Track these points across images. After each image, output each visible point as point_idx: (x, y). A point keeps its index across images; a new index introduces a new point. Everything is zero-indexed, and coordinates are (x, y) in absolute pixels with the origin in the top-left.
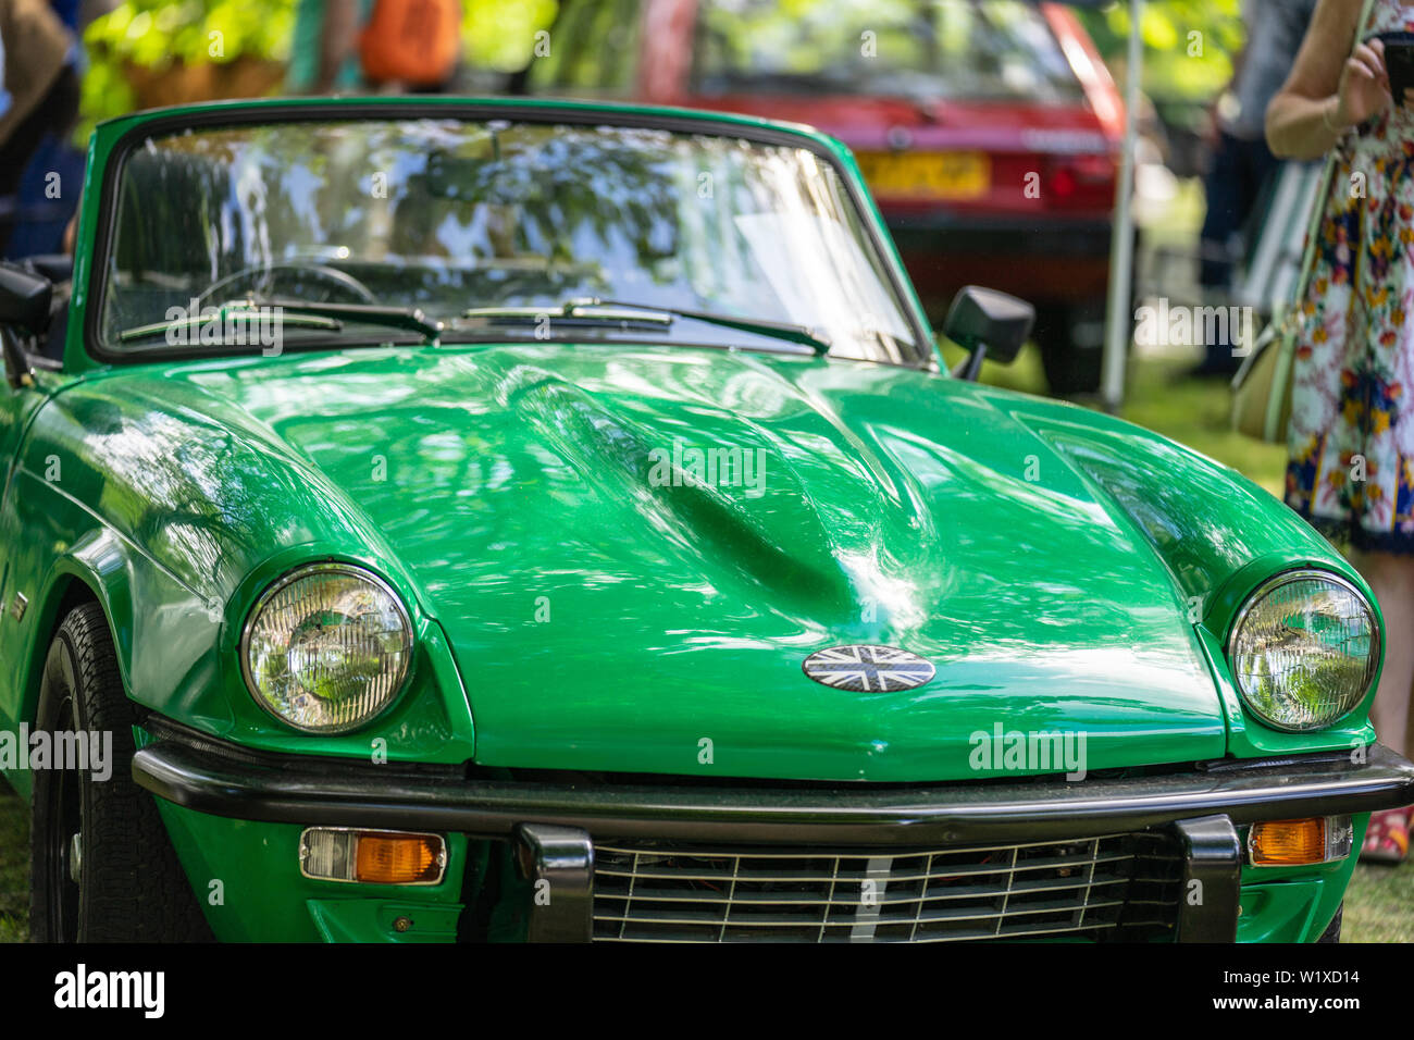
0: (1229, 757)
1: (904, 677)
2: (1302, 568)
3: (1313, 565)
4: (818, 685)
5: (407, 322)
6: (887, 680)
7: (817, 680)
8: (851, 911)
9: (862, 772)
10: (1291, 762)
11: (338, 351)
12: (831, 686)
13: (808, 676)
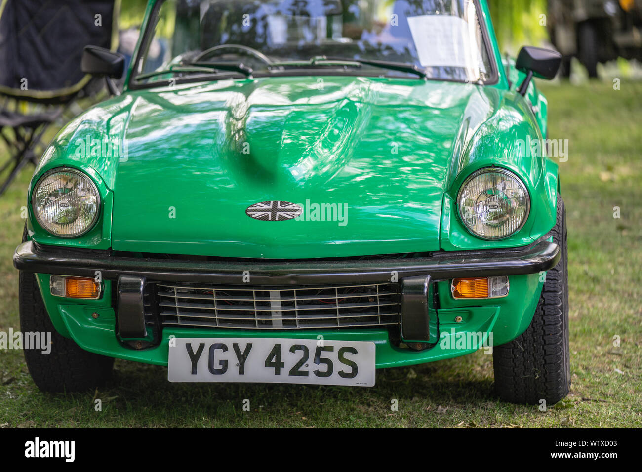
0: (442, 250)
1: (288, 214)
2: (491, 167)
3: (495, 165)
4: (250, 218)
5: (235, 68)
6: (279, 215)
7: (250, 216)
8: (269, 314)
9: (262, 254)
10: (479, 253)
11: (215, 81)
12: (255, 218)
13: (247, 214)
